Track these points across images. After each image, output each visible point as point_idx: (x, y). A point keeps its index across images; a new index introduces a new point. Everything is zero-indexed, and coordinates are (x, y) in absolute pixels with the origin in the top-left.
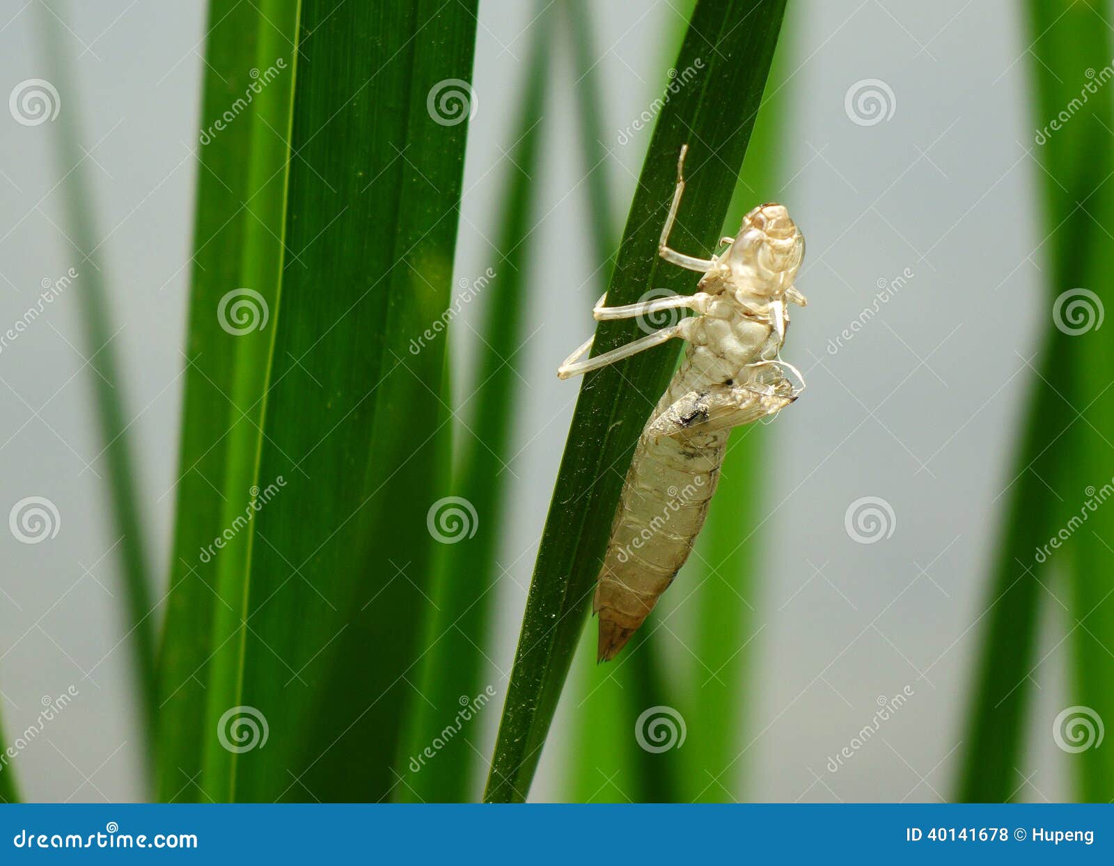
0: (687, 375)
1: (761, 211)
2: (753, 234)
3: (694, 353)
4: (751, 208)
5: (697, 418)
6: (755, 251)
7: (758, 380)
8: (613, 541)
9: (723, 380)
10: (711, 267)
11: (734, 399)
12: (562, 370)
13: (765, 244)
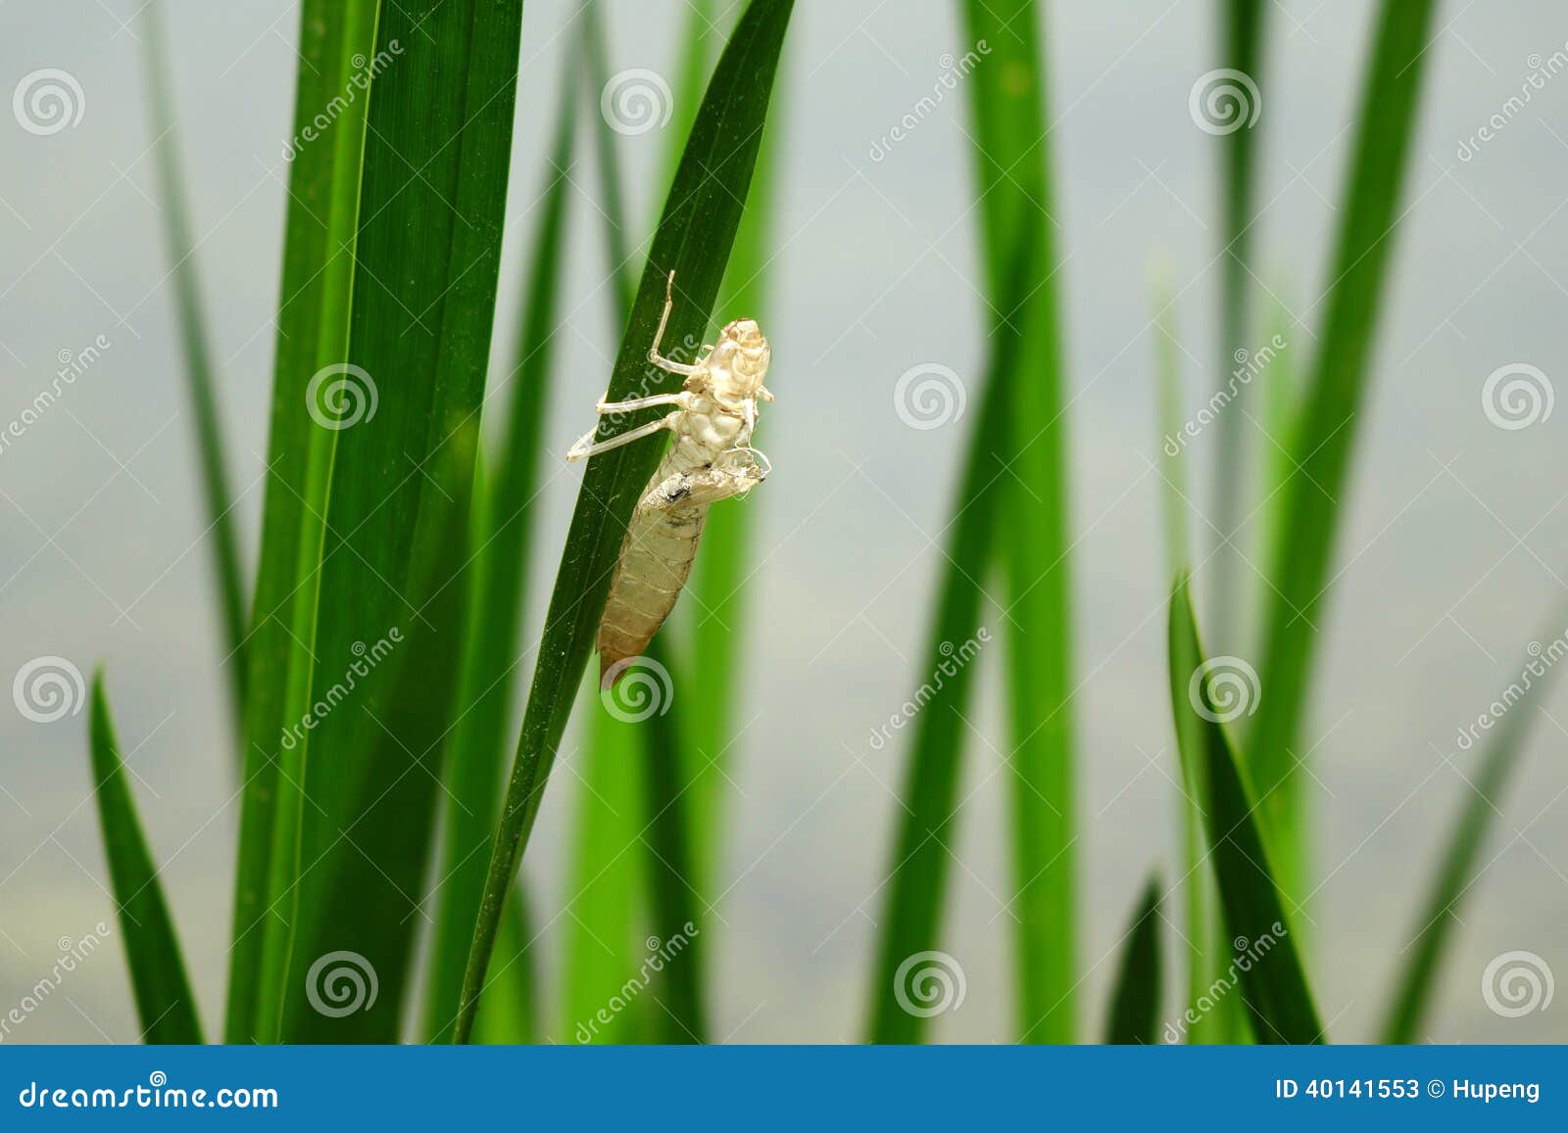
0: (674, 459)
1: (735, 326)
2: (728, 345)
3: (679, 441)
4: (727, 323)
5: (681, 494)
6: (730, 359)
7: (733, 463)
8: (611, 593)
9: (703, 464)
10: (692, 372)
11: (712, 480)
12: (570, 454)
13: (738, 353)
